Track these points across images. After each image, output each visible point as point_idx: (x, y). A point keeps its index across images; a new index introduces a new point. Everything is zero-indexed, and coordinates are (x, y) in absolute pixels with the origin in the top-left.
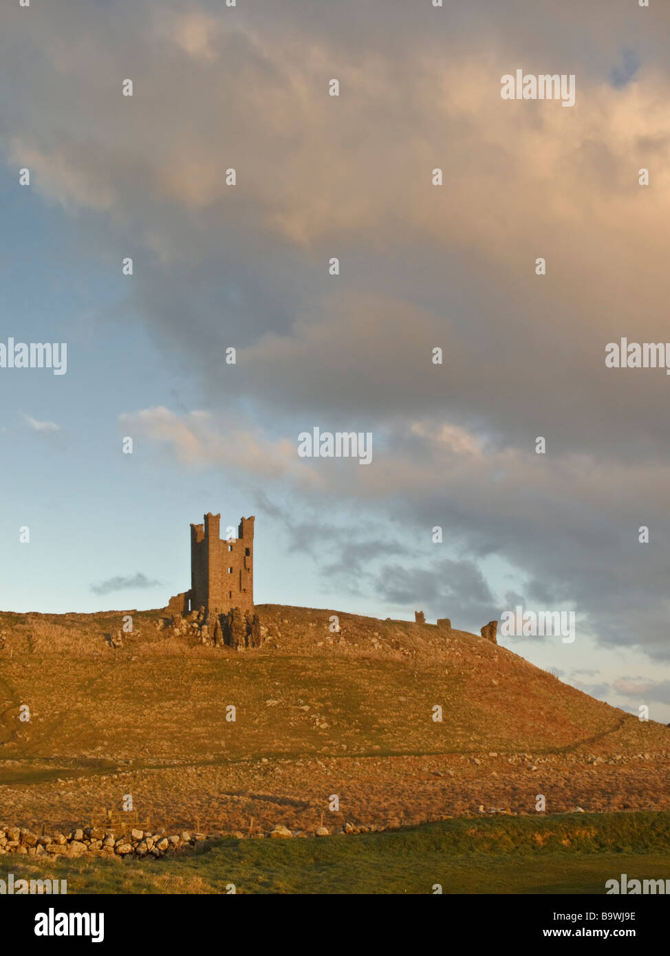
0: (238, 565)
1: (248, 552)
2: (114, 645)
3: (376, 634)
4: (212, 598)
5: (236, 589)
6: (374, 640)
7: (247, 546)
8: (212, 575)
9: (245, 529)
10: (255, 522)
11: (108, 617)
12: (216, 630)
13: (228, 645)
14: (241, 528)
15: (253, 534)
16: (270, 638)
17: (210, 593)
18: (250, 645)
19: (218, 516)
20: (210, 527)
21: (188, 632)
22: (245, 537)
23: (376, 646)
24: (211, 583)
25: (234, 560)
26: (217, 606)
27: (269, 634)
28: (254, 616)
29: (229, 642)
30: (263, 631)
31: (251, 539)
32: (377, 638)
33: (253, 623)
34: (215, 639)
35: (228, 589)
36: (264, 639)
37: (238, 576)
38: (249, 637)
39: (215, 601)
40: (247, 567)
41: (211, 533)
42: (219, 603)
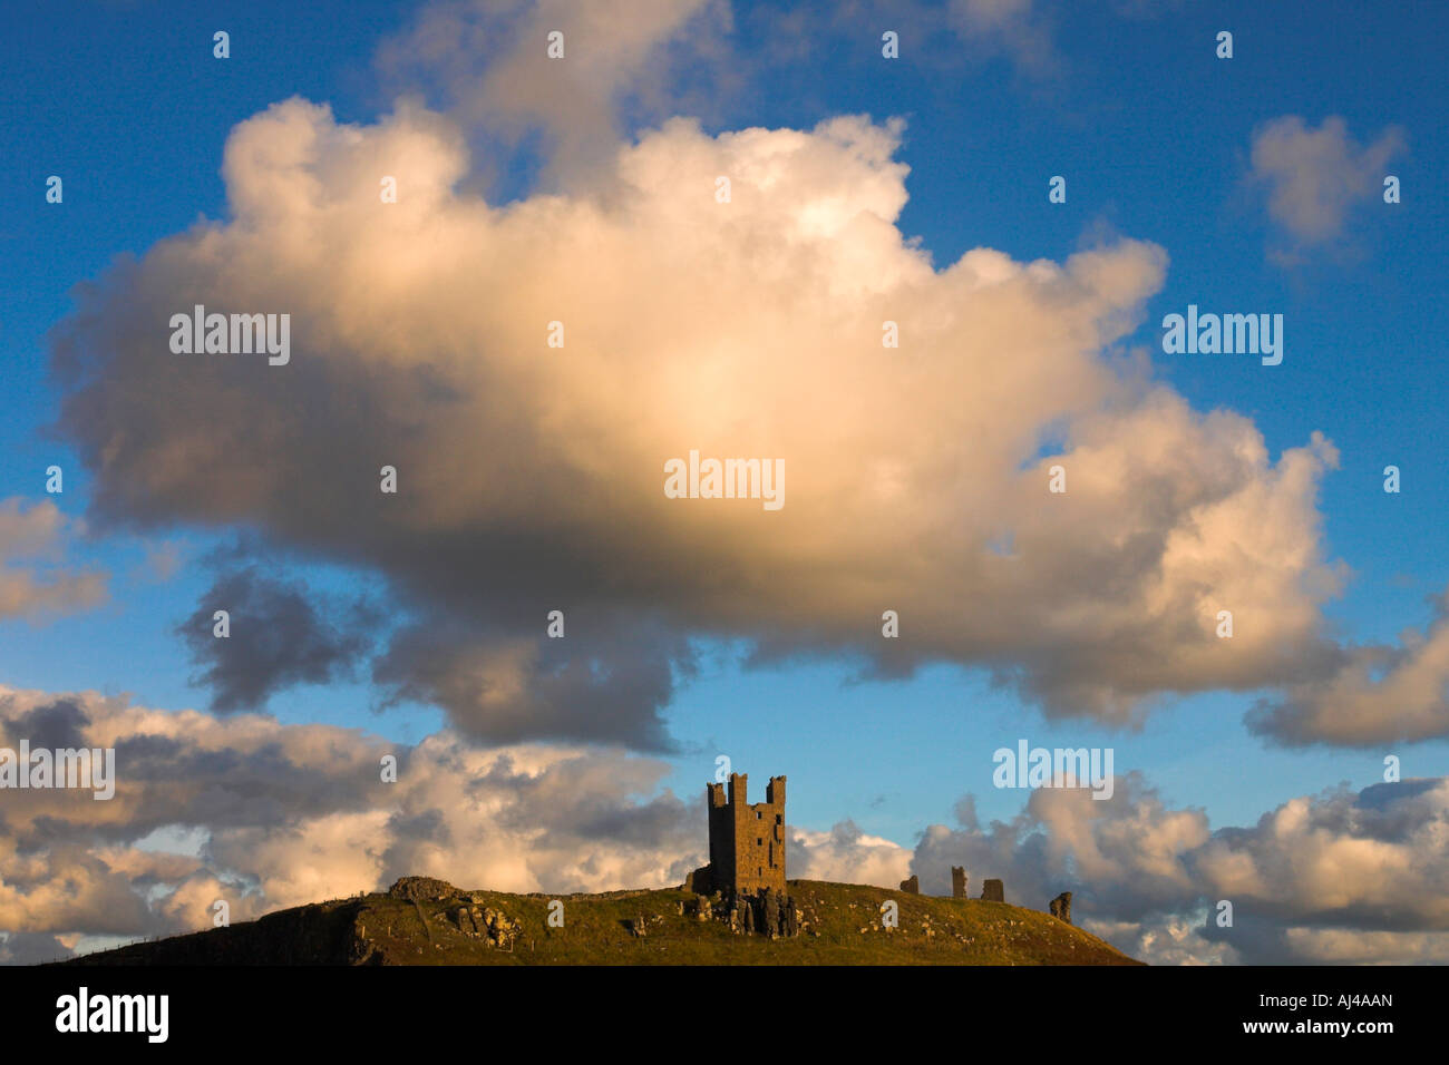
0: (767, 836)
1: (779, 819)
2: (637, 934)
3: (927, 917)
4: (740, 874)
5: (765, 864)
6: (925, 925)
7: (779, 812)
8: (738, 848)
9: (775, 791)
10: (787, 783)
11: (619, 898)
12: (747, 913)
13: (761, 931)
14: (770, 790)
15: (784, 797)
16: (806, 923)
17: (737, 871)
18: (785, 933)
19: (745, 777)
20: (736, 790)
21: (714, 918)
22: (775, 801)
23: (928, 932)
24: (737, 858)
25: (763, 829)
26: (745, 885)
27: (804, 919)
28: (789, 898)
29: (762, 928)
30: (799, 914)
31: (783, 804)
32: (928, 921)
33: (788, 906)
34: (746, 925)
35: (757, 864)
36: (800, 925)
37: (768, 848)
38: (785, 924)
39: (744, 880)
40: (779, 838)
41: (737, 797)
42: (747, 879)
